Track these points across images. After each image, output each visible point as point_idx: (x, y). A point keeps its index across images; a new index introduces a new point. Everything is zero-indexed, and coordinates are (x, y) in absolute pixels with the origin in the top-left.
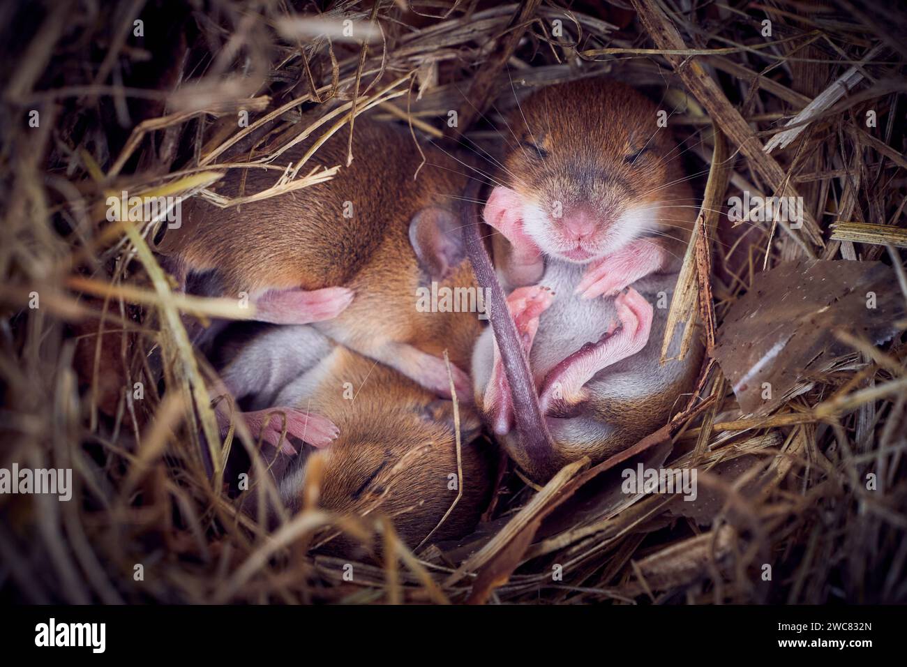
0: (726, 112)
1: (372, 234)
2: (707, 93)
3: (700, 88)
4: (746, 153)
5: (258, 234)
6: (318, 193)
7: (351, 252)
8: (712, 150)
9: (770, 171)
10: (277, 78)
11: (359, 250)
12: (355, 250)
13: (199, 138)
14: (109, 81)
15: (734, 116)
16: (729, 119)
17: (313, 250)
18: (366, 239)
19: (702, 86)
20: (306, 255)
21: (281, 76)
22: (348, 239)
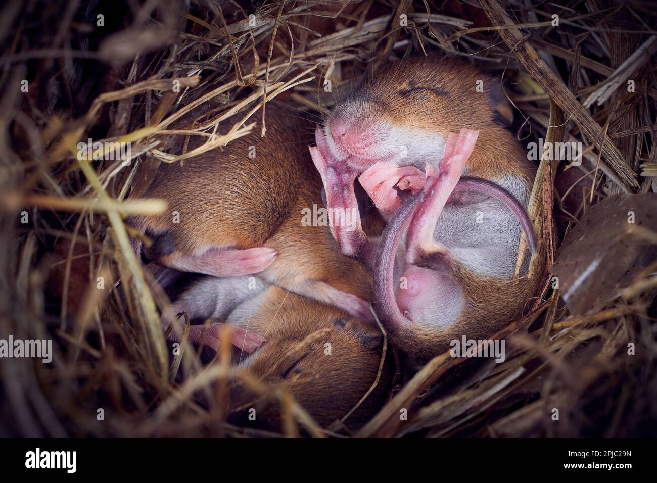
0: (556, 87)
1: (289, 196)
2: (541, 72)
3: (536, 69)
4: (575, 119)
5: (201, 201)
6: (243, 167)
7: (275, 211)
8: (549, 117)
9: (593, 131)
10: (208, 67)
11: (281, 209)
12: (277, 210)
13: (148, 110)
14: (61, 46)
15: (563, 90)
16: (559, 92)
17: (242, 212)
18: (286, 200)
19: (537, 67)
20: (237, 216)
21: (211, 66)
22: (270, 200)
